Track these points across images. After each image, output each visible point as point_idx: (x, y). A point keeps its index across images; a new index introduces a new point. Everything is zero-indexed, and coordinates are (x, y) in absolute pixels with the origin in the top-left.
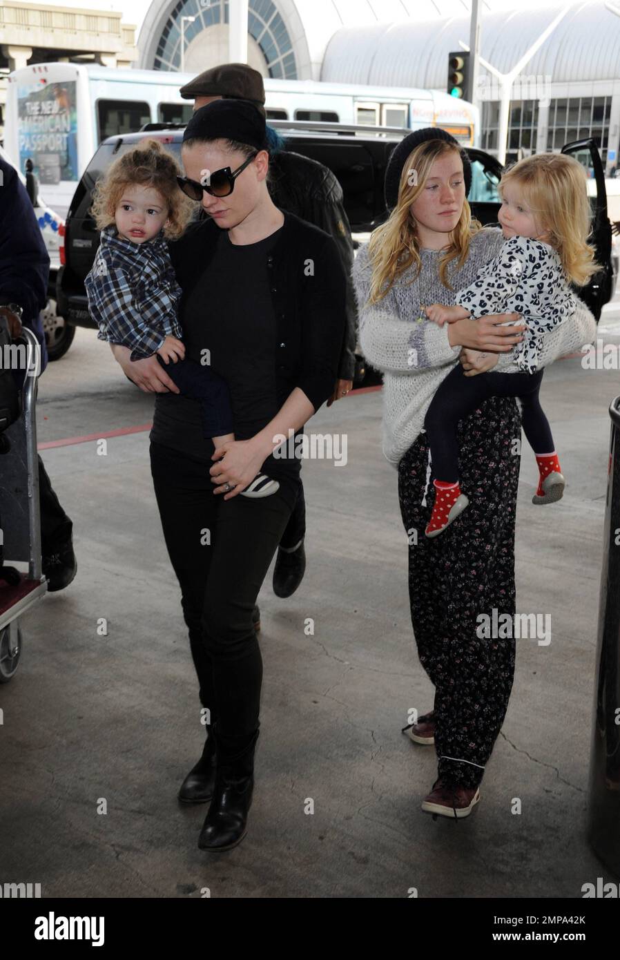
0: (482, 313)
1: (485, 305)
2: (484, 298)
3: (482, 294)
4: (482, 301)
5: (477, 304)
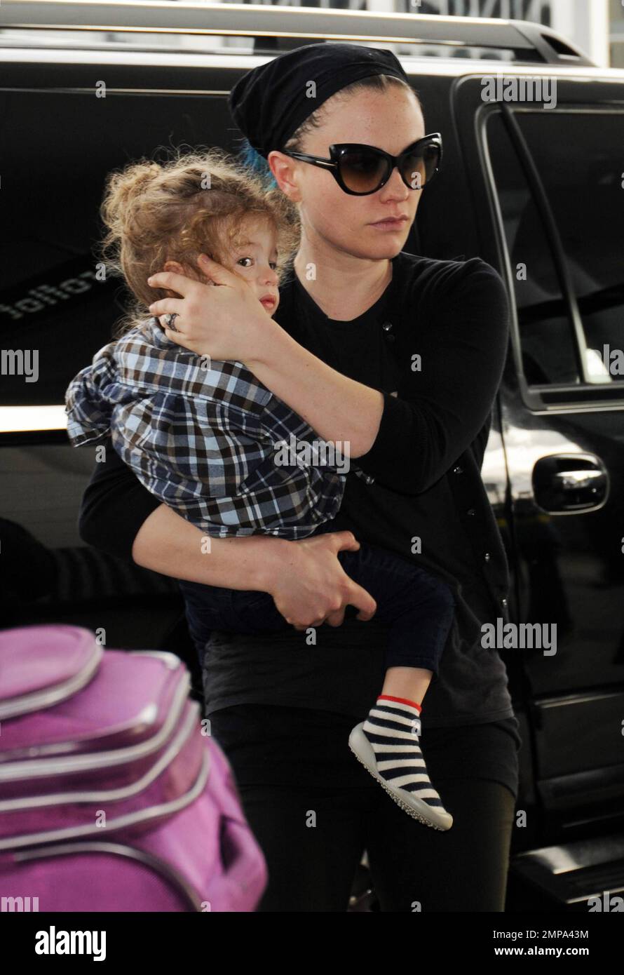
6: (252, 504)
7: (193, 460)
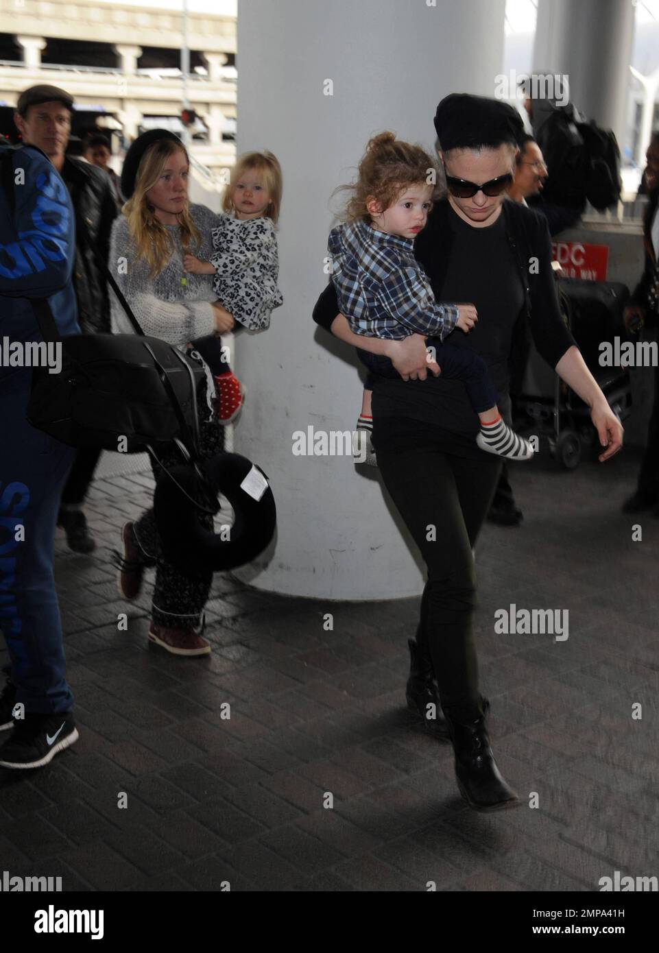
0: (224, 272)
1: (227, 266)
2: (227, 262)
3: (227, 258)
4: (225, 263)
5: (221, 265)
7: (352, 296)
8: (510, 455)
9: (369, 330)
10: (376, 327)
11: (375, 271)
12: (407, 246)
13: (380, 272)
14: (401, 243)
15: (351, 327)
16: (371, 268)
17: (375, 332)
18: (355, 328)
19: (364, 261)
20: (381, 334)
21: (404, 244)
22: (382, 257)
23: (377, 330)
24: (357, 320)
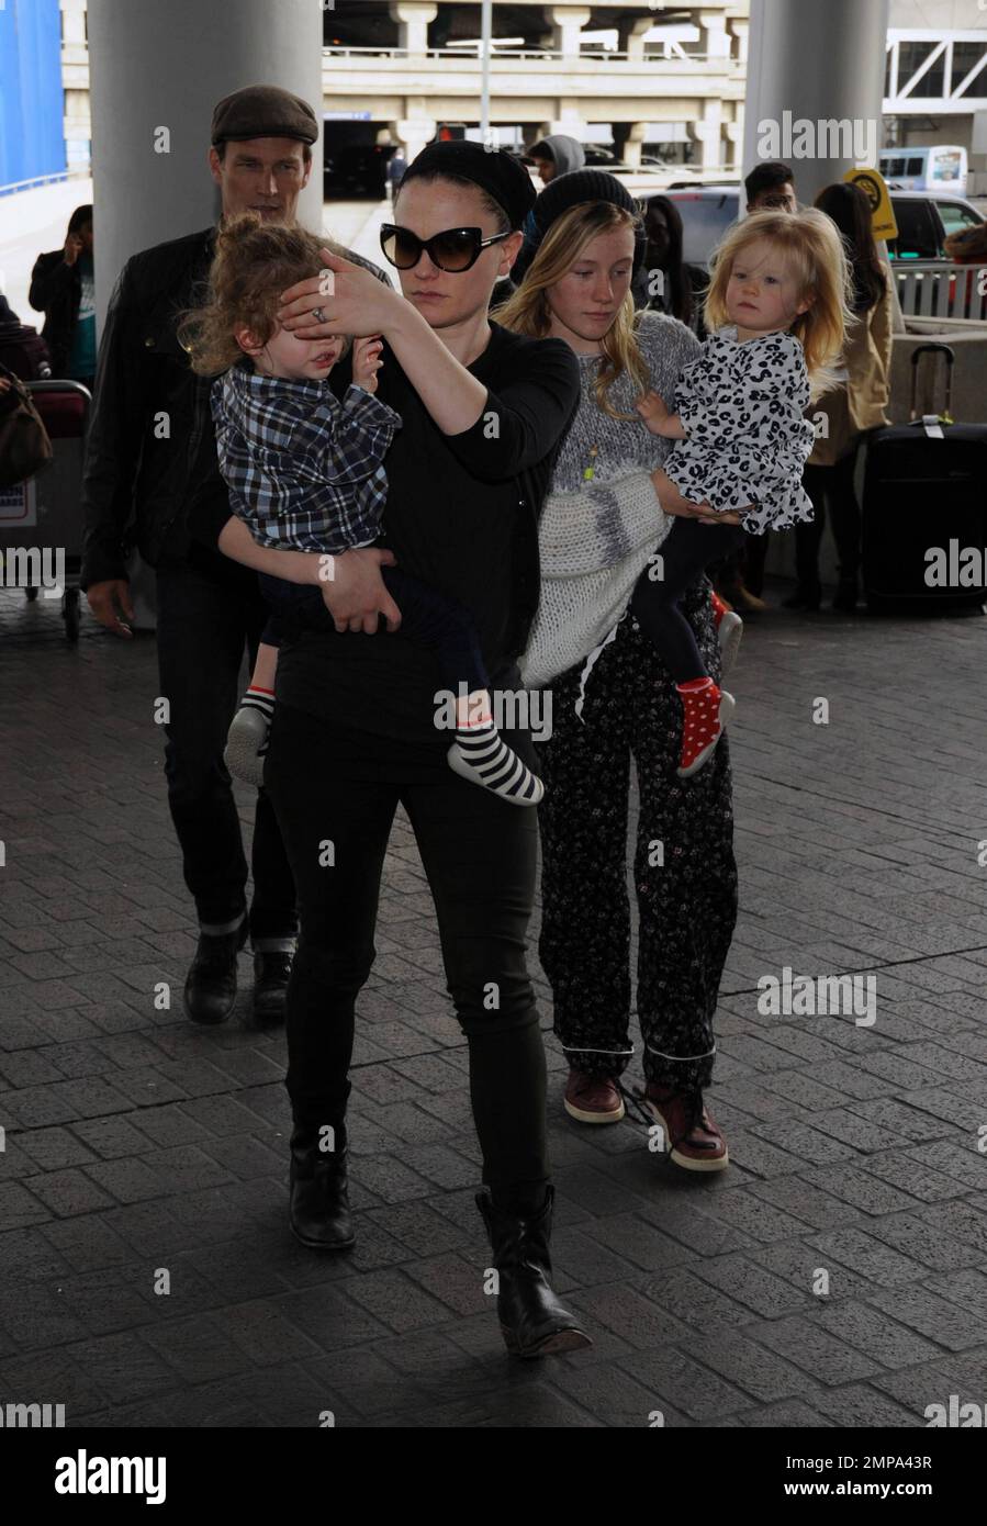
6: (291, 523)
7: (247, 489)
8: (502, 791)
9: (284, 539)
10: (294, 533)
11: (270, 441)
12: (311, 392)
13: (277, 438)
14: (298, 388)
15: (253, 535)
16: (264, 437)
17: (294, 542)
18: (260, 537)
19: (251, 430)
20: (305, 545)
21: (305, 390)
22: (273, 414)
23: (296, 539)
24: (262, 525)
